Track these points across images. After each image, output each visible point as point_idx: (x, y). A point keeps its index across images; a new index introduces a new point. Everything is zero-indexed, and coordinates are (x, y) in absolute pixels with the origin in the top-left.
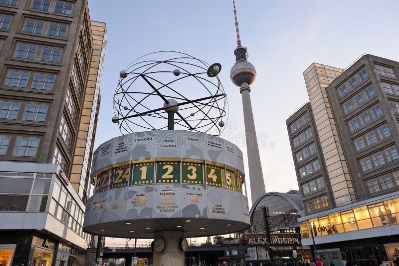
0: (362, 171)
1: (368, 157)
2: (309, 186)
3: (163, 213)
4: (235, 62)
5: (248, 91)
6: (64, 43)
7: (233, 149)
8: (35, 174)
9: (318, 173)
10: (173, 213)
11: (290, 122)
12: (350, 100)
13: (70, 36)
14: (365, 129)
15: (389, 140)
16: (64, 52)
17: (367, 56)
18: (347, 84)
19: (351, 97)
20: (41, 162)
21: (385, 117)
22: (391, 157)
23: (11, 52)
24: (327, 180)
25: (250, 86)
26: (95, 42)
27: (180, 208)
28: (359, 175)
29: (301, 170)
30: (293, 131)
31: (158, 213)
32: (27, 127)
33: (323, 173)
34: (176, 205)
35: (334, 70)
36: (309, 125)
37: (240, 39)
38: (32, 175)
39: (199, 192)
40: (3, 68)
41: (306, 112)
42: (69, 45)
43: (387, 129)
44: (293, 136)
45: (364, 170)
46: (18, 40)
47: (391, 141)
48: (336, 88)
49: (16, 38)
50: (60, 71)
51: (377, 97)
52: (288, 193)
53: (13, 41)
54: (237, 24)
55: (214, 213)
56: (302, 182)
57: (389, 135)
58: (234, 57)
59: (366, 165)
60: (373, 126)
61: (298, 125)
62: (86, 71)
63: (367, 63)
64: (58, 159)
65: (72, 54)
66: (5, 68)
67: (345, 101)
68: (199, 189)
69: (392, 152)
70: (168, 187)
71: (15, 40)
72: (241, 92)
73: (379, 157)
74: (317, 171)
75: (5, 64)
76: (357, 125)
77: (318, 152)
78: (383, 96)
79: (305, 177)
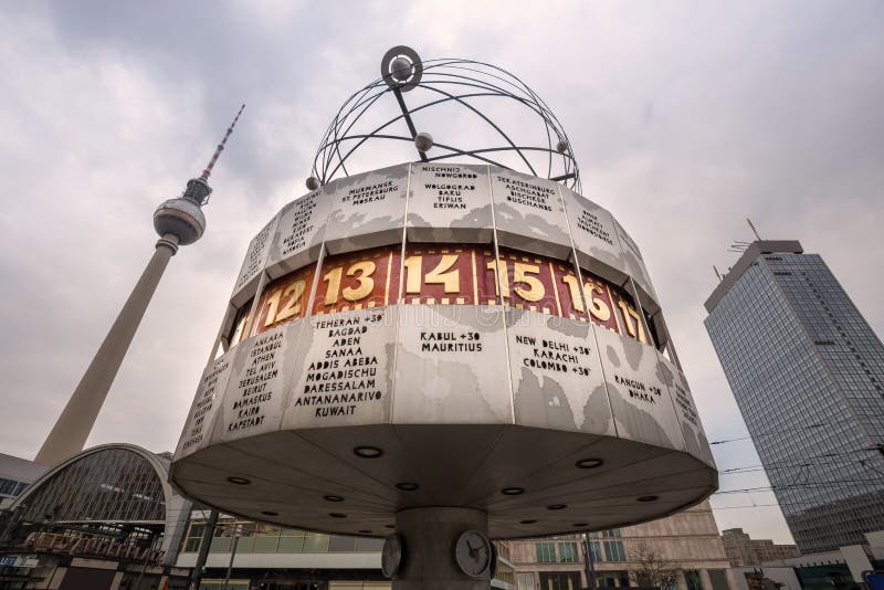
4: (180, 195)
5: (171, 253)
25: (179, 247)
37: (211, 172)
54: (221, 148)
72: (157, 246)
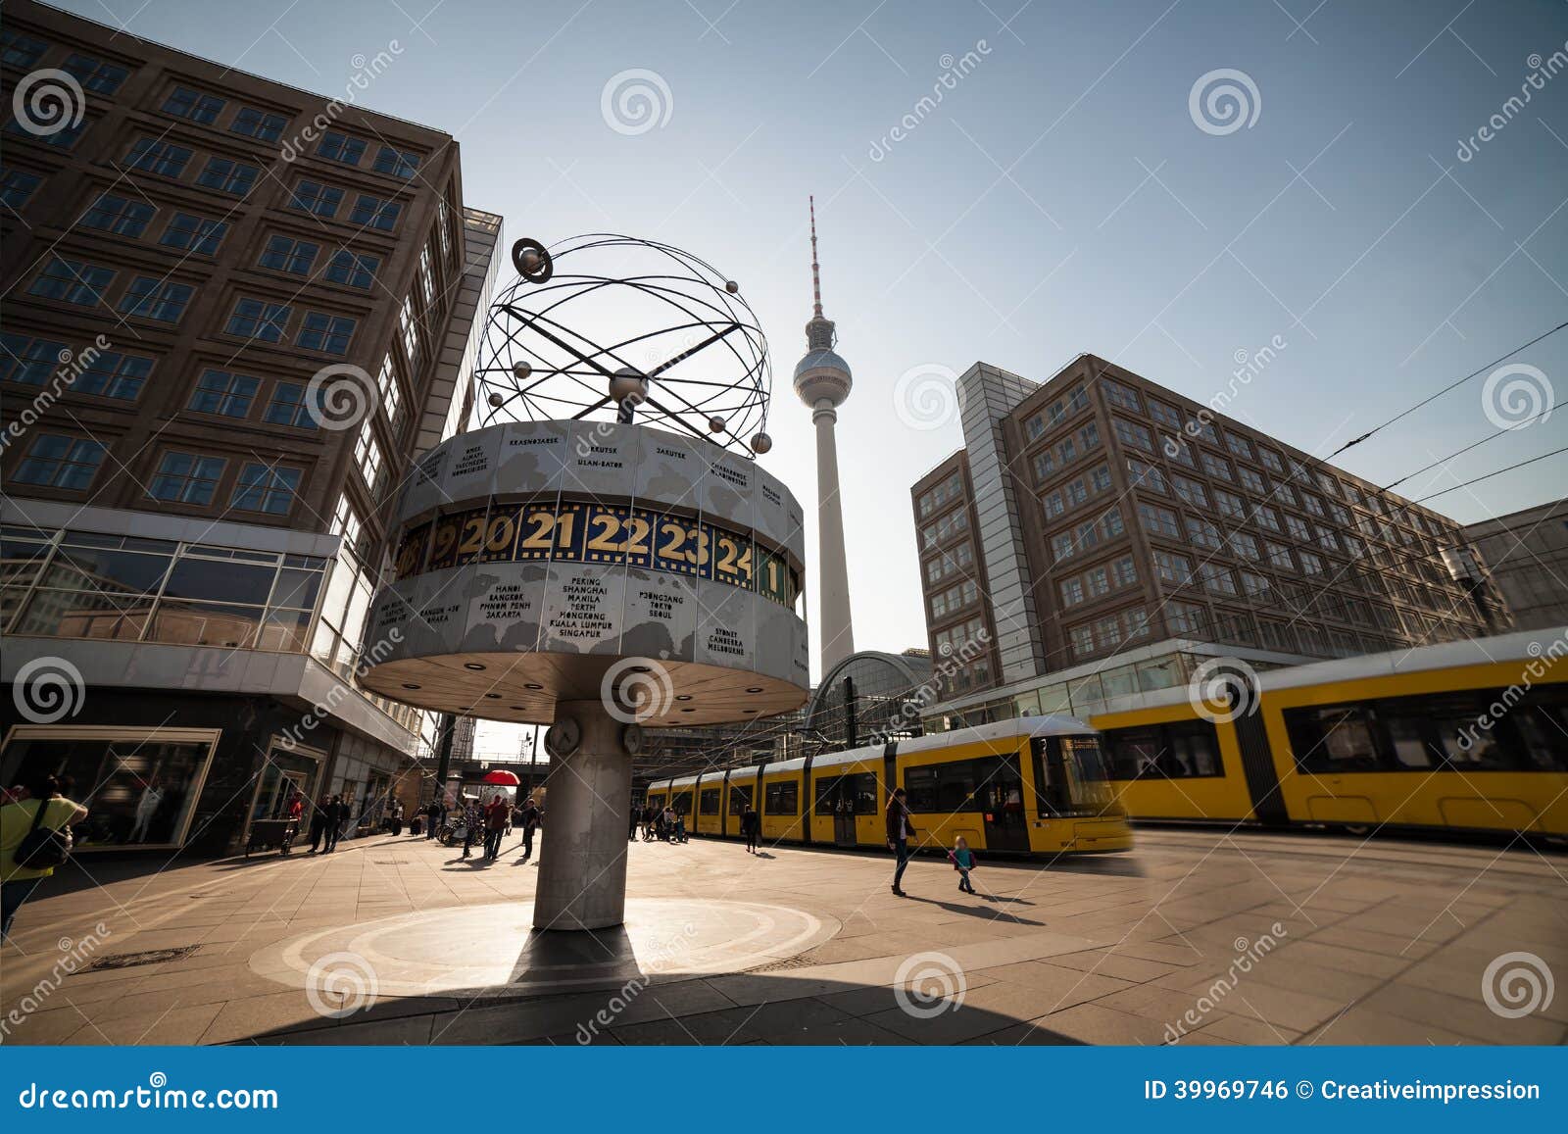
0: (1063, 607)
1: (1077, 577)
2: (950, 635)
3: (569, 639)
4: (806, 350)
5: (831, 420)
6: (389, 243)
7: (776, 494)
8: (281, 558)
9: (974, 607)
10: (596, 641)
11: (920, 492)
12: (1048, 451)
13: (405, 229)
14: (1075, 516)
15: (1121, 540)
16: (385, 265)
17: (1088, 360)
18: (1044, 414)
19: (1049, 445)
20: (302, 527)
21: (1116, 490)
22: (1122, 579)
23: (250, 251)
24: (990, 625)
25: (836, 408)
26: (469, 257)
27: (618, 630)
28: (1056, 614)
29: (935, 602)
30: (924, 512)
31: (552, 639)
32: (270, 440)
33: (984, 611)
34: (606, 621)
35: (1019, 381)
36: (961, 498)
37: (822, 302)
38: (274, 559)
39: (674, 593)
40: (225, 288)
41: (956, 470)
42: (401, 250)
43: (1118, 517)
44: (925, 522)
45: (1067, 603)
46: (272, 225)
47: (1123, 545)
48: (1023, 421)
49: (267, 219)
50: (370, 309)
51: (1102, 447)
52: (903, 654)
53: (257, 227)
54: (816, 267)
55: (711, 652)
56: (937, 627)
57: (1122, 530)
58: (805, 340)
59: (1071, 593)
60: (1091, 509)
61: (938, 498)
62: (439, 322)
63: (1087, 371)
64: (349, 529)
65: (405, 270)
66: (230, 289)
67: (1039, 452)
68: (676, 584)
69: (1125, 567)
70: (588, 572)
71: (263, 225)
72: (815, 421)
73: (1099, 578)
74: (968, 604)
75: (230, 280)
76: (1060, 507)
77: (976, 562)
78: (1115, 446)
79: (943, 618)
